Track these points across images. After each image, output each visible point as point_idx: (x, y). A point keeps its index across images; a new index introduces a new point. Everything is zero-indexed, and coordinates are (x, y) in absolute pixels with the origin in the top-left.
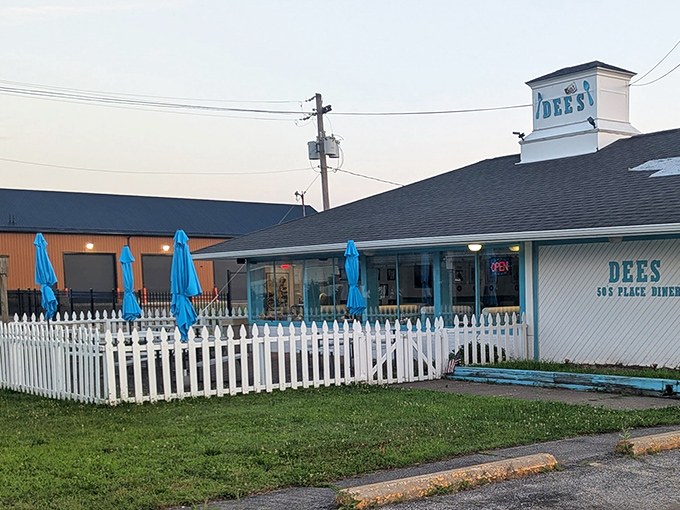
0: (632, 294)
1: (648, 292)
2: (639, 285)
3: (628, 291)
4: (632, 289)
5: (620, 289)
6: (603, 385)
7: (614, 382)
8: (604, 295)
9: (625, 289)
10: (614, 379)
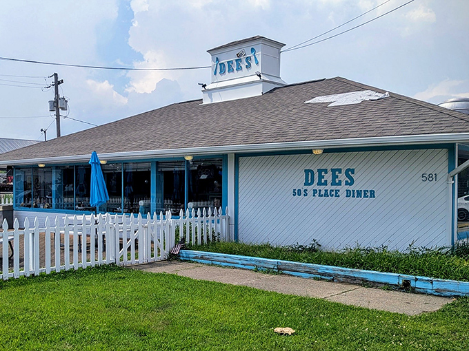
0: (326, 195)
1: (343, 193)
2: (334, 188)
3: (323, 192)
4: (326, 191)
5: (315, 191)
6: (330, 275)
7: (342, 273)
8: (299, 195)
9: (320, 191)
10: (342, 271)
